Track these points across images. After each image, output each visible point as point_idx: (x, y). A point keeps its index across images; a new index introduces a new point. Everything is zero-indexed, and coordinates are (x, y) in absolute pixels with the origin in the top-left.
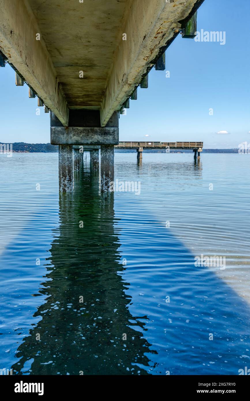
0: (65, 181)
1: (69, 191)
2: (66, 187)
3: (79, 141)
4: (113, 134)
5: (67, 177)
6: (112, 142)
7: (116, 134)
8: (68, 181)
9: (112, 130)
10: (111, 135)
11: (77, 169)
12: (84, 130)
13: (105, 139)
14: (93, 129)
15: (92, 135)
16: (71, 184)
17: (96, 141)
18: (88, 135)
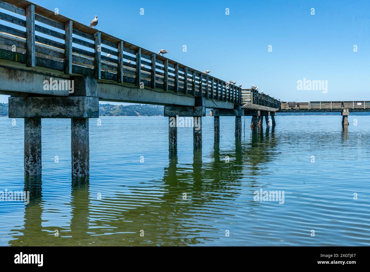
0: (28, 162)
1: (33, 174)
2: (29, 169)
3: (39, 114)
4: (77, 105)
5: (30, 158)
6: (76, 115)
7: (81, 105)
8: (32, 161)
9: (77, 100)
10: (75, 106)
11: (173, 143)
12: (45, 100)
13: (68, 111)
14: (55, 99)
15: (54, 106)
16: (35, 166)
17: (58, 113)
18: (49, 107)
